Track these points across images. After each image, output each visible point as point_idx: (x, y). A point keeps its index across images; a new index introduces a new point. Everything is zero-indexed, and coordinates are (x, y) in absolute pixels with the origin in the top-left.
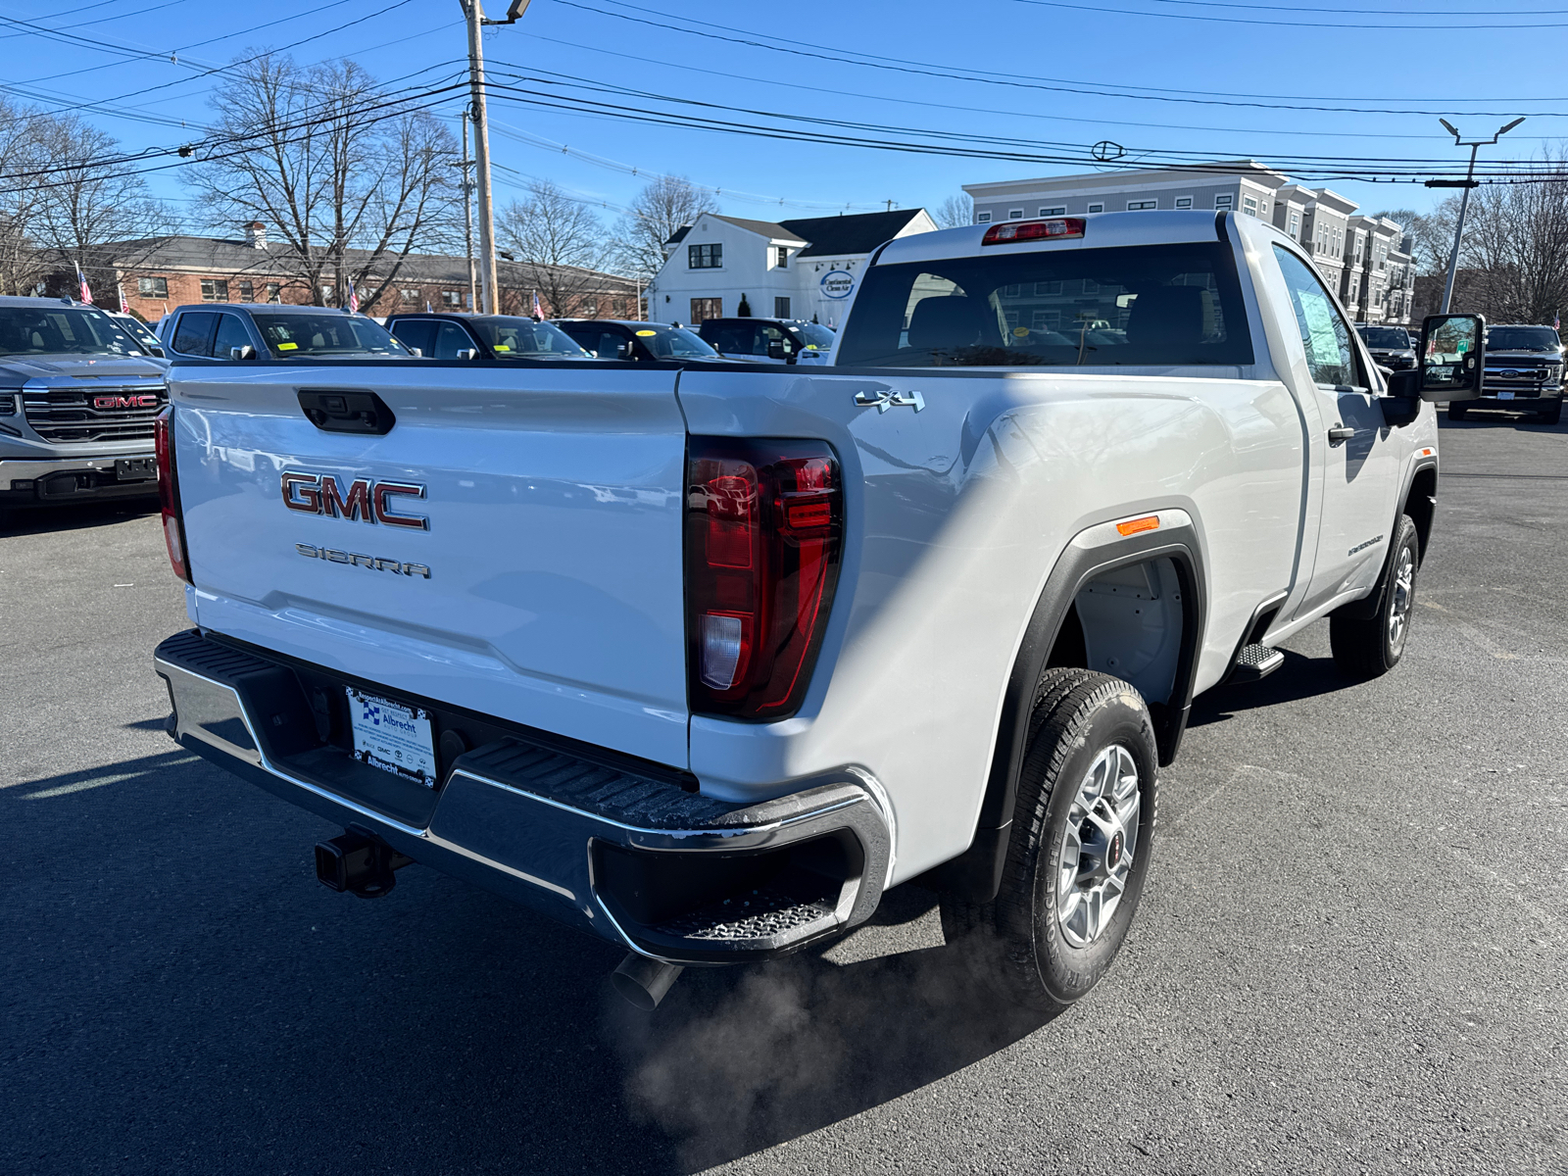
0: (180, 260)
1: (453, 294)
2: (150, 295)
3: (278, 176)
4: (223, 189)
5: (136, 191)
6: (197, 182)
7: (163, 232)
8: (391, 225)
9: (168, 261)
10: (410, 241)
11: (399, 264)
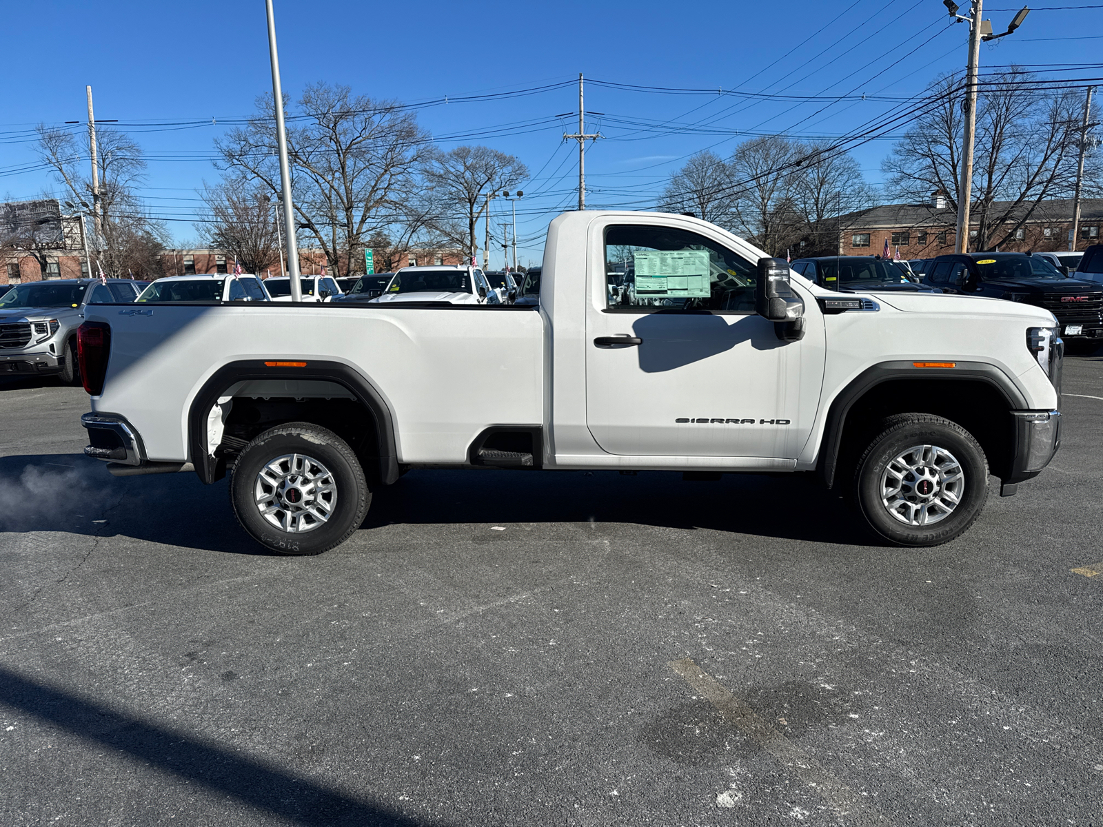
0: (876, 222)
1: (1092, 228)
2: (859, 245)
3: (948, 158)
4: (908, 172)
5: (855, 180)
6: (893, 170)
7: (866, 206)
8: (1032, 181)
9: (868, 223)
10: (1044, 192)
11: (1032, 209)
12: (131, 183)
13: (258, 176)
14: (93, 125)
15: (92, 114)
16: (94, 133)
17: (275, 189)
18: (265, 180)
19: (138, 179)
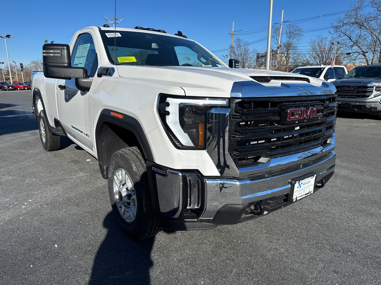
12: (297, 42)
13: (346, 35)
14: (282, 24)
15: (282, 20)
16: (281, 26)
17: (351, 40)
18: (348, 37)
19: (299, 41)
